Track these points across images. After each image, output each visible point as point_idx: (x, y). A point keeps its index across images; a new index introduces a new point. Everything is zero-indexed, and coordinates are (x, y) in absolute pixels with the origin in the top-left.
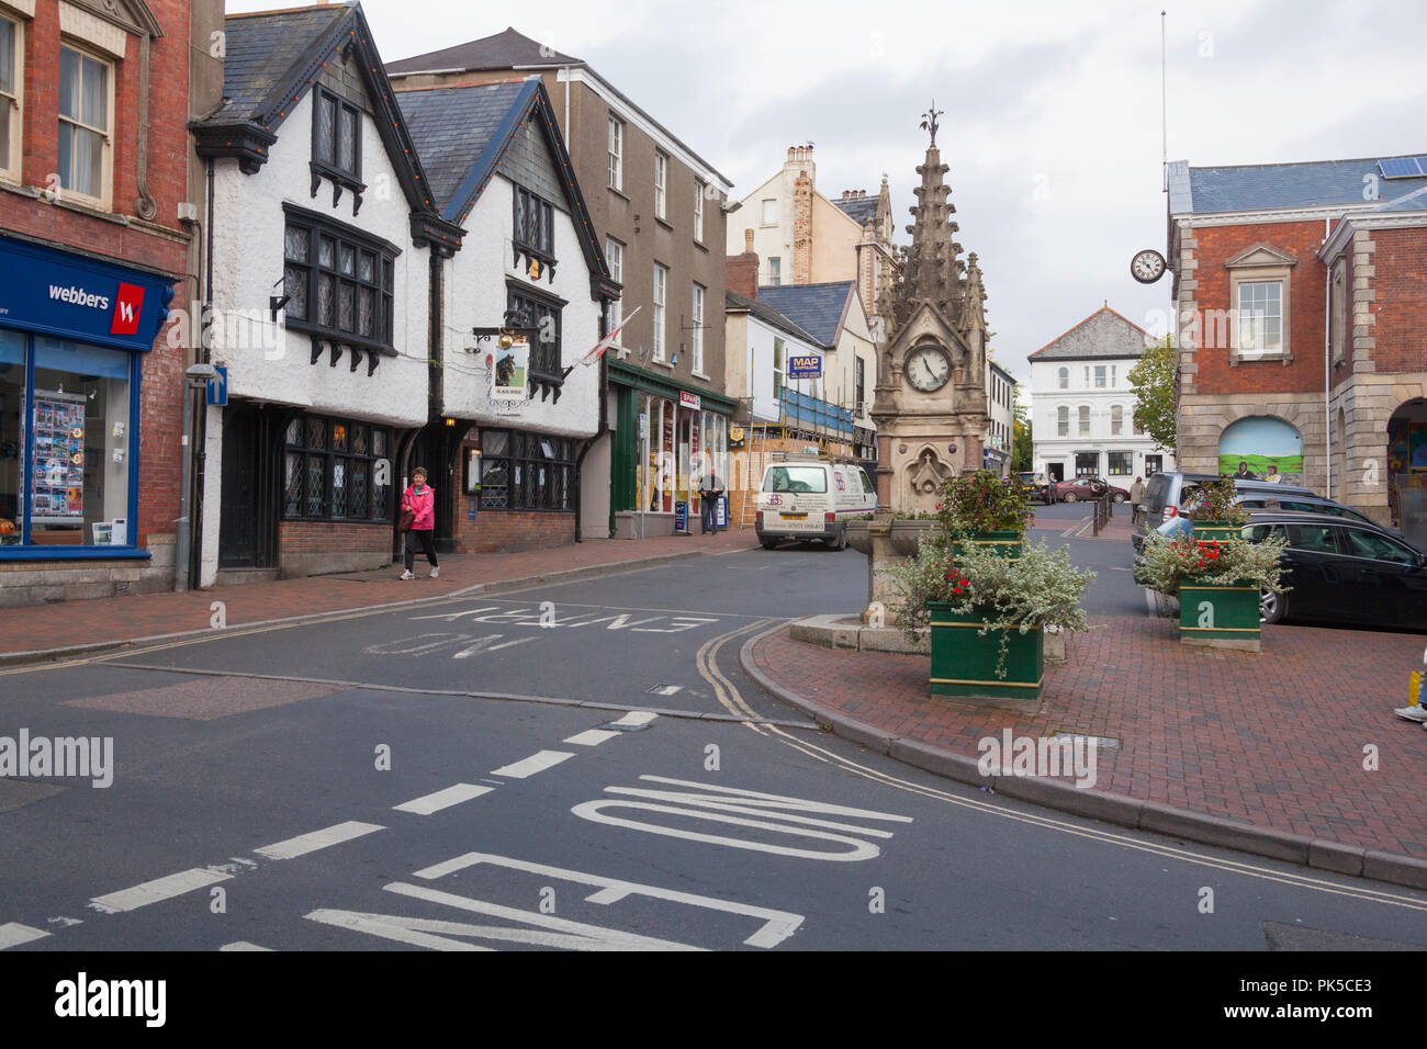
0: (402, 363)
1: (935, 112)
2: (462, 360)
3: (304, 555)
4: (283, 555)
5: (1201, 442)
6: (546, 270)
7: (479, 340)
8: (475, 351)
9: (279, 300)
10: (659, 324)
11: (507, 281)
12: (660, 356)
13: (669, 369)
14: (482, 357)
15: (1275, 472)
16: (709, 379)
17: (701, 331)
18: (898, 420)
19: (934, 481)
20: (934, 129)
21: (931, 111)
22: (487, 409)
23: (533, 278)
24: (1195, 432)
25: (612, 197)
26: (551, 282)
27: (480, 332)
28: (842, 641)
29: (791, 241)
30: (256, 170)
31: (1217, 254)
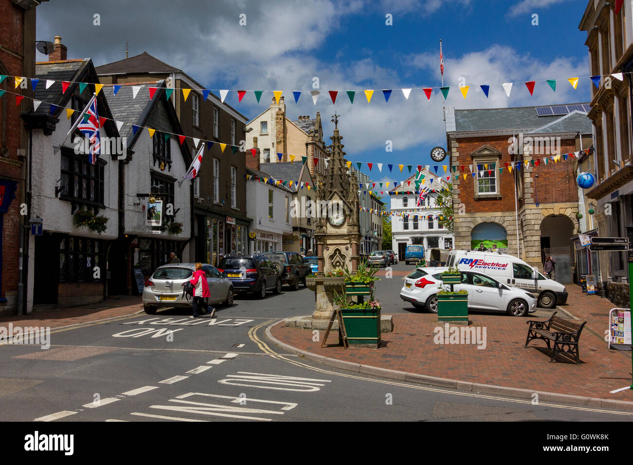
0: (107, 211)
1: (337, 115)
2: (132, 208)
3: (68, 298)
4: (59, 299)
5: (463, 234)
6: (167, 167)
7: (139, 199)
8: (138, 204)
9: (59, 188)
10: (216, 186)
11: (151, 172)
12: (217, 201)
13: (221, 206)
14: (141, 207)
15: (496, 248)
16: (239, 210)
17: (235, 188)
18: (326, 238)
19: (340, 261)
20: (336, 122)
21: (335, 115)
22: (143, 230)
23: (162, 170)
24: (460, 230)
25: (194, 130)
26: (169, 171)
27: (140, 196)
28: (305, 326)
29: (275, 141)
30: (50, 134)
31: (467, 150)
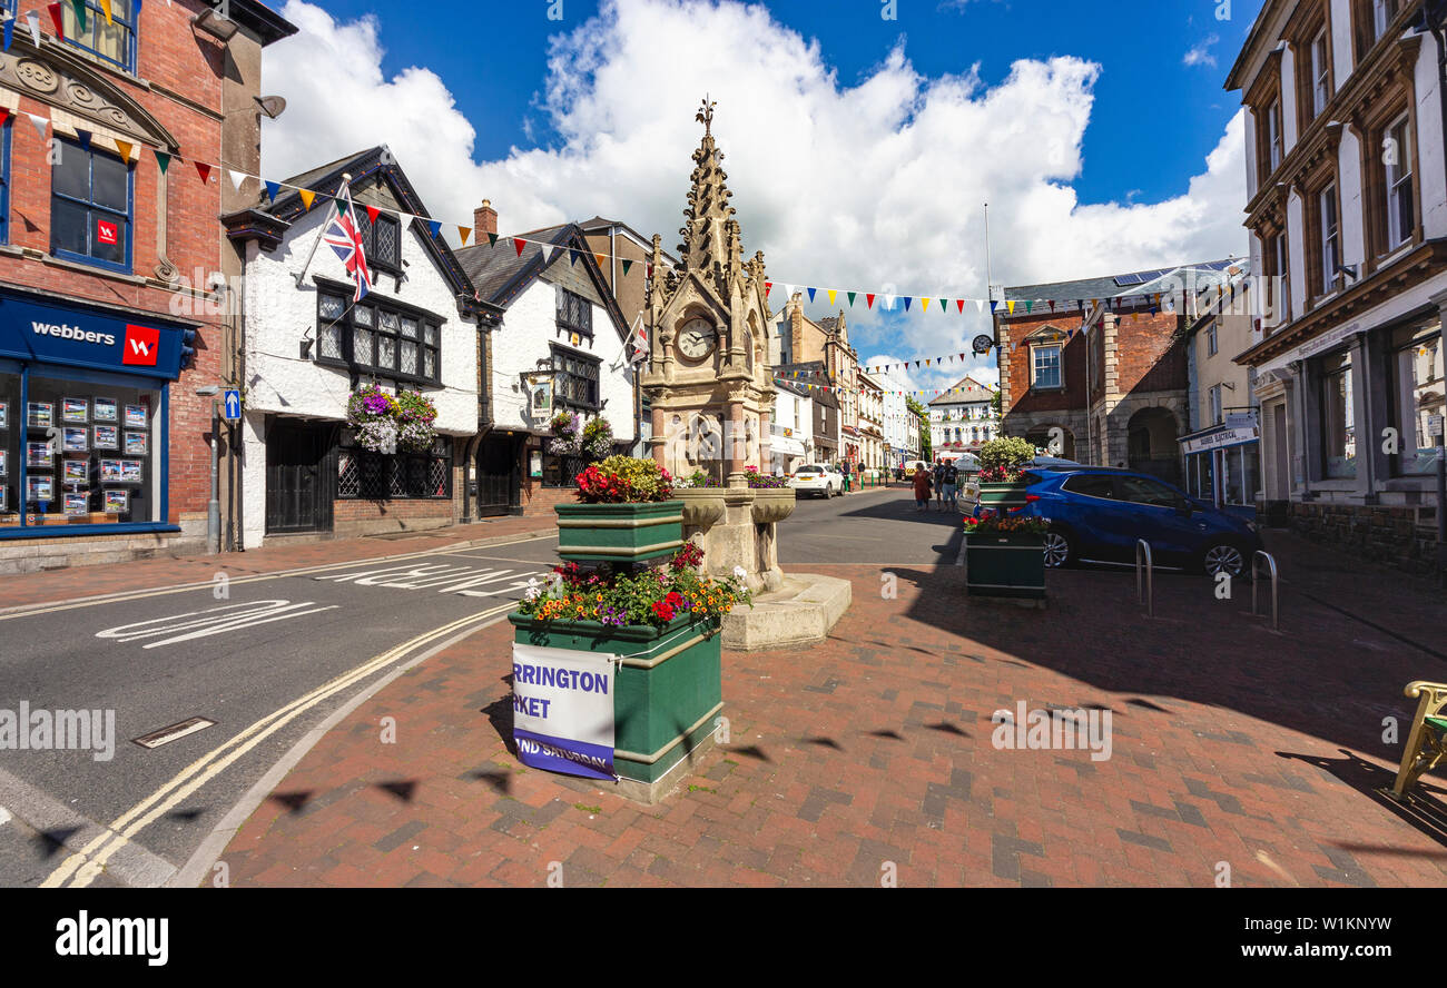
0: (450, 393)
2: (508, 392)
4: (337, 523)
6: (586, 340)
11: (550, 344)
20: (708, 121)
23: (573, 344)
26: (589, 347)
30: (274, 248)
31: (1021, 332)
